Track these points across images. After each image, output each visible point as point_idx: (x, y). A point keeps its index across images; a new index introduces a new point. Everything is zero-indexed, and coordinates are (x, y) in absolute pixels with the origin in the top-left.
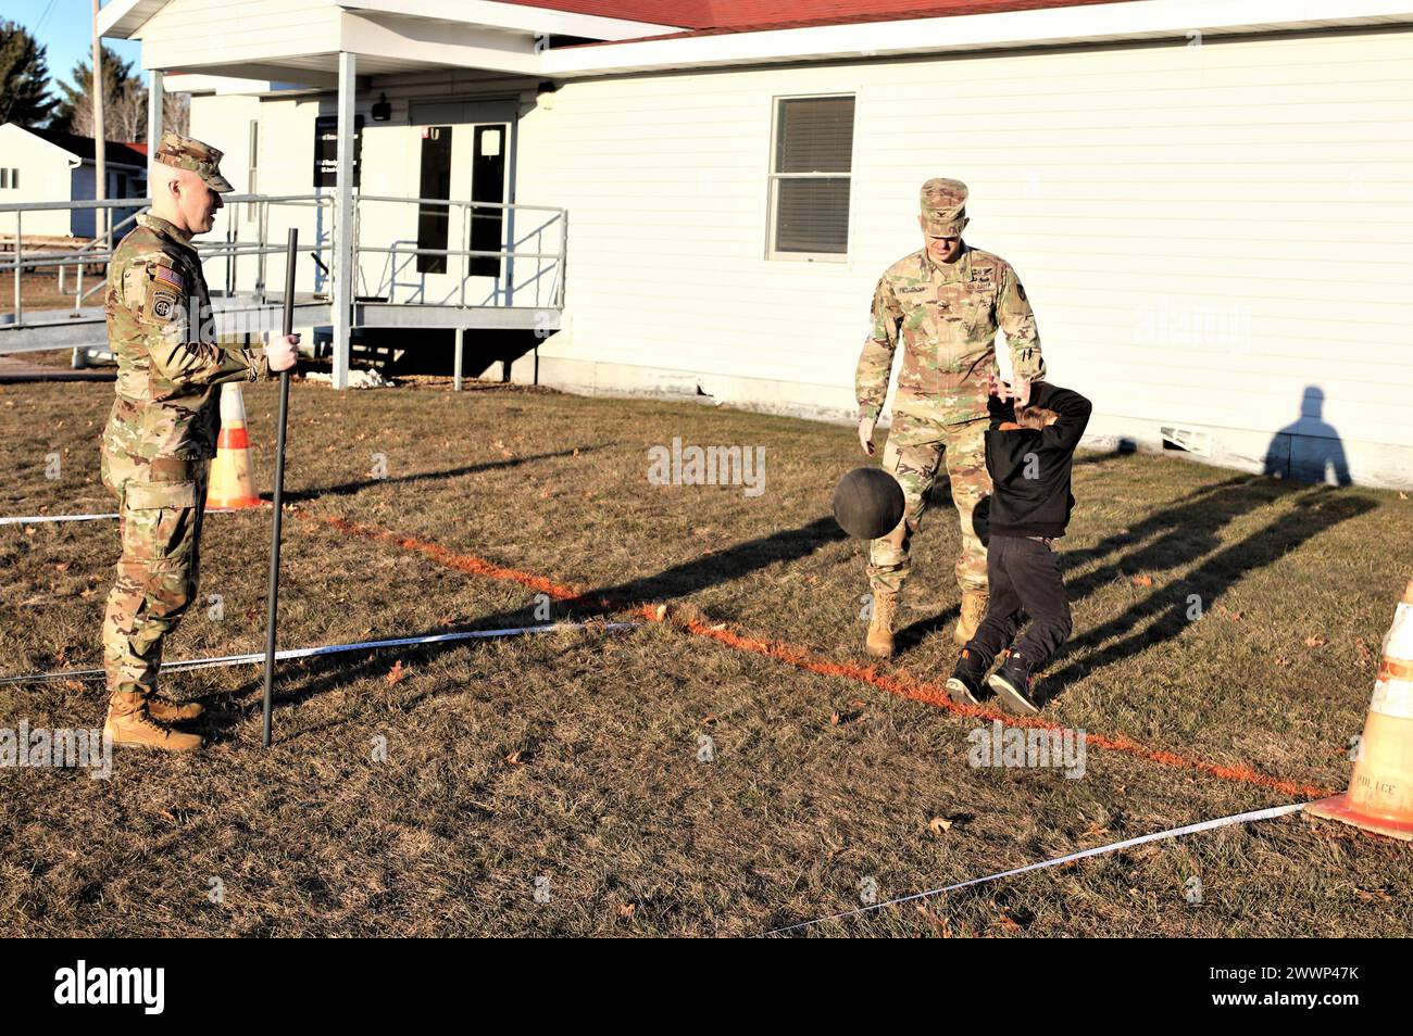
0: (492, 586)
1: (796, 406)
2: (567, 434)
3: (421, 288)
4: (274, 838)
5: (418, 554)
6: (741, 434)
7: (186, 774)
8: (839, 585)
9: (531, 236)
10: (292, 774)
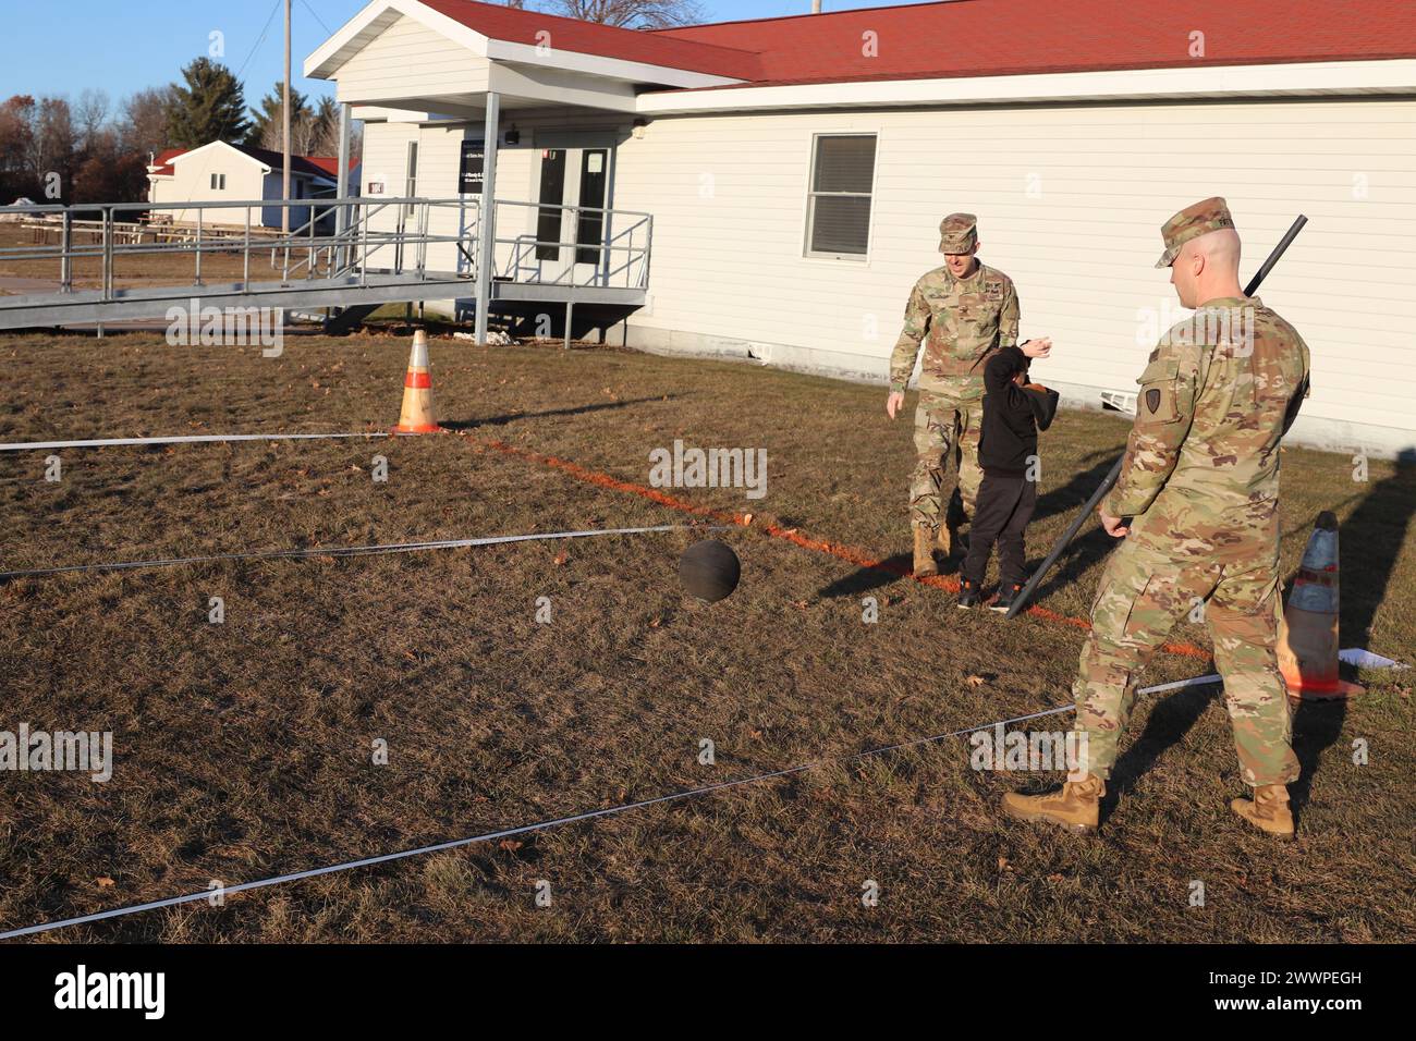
0: (618, 496)
1: (824, 368)
2: (656, 384)
3: (539, 271)
4: (491, 675)
5: (561, 471)
6: (786, 388)
7: (419, 627)
8: (876, 503)
9: (624, 233)
10: (495, 628)
